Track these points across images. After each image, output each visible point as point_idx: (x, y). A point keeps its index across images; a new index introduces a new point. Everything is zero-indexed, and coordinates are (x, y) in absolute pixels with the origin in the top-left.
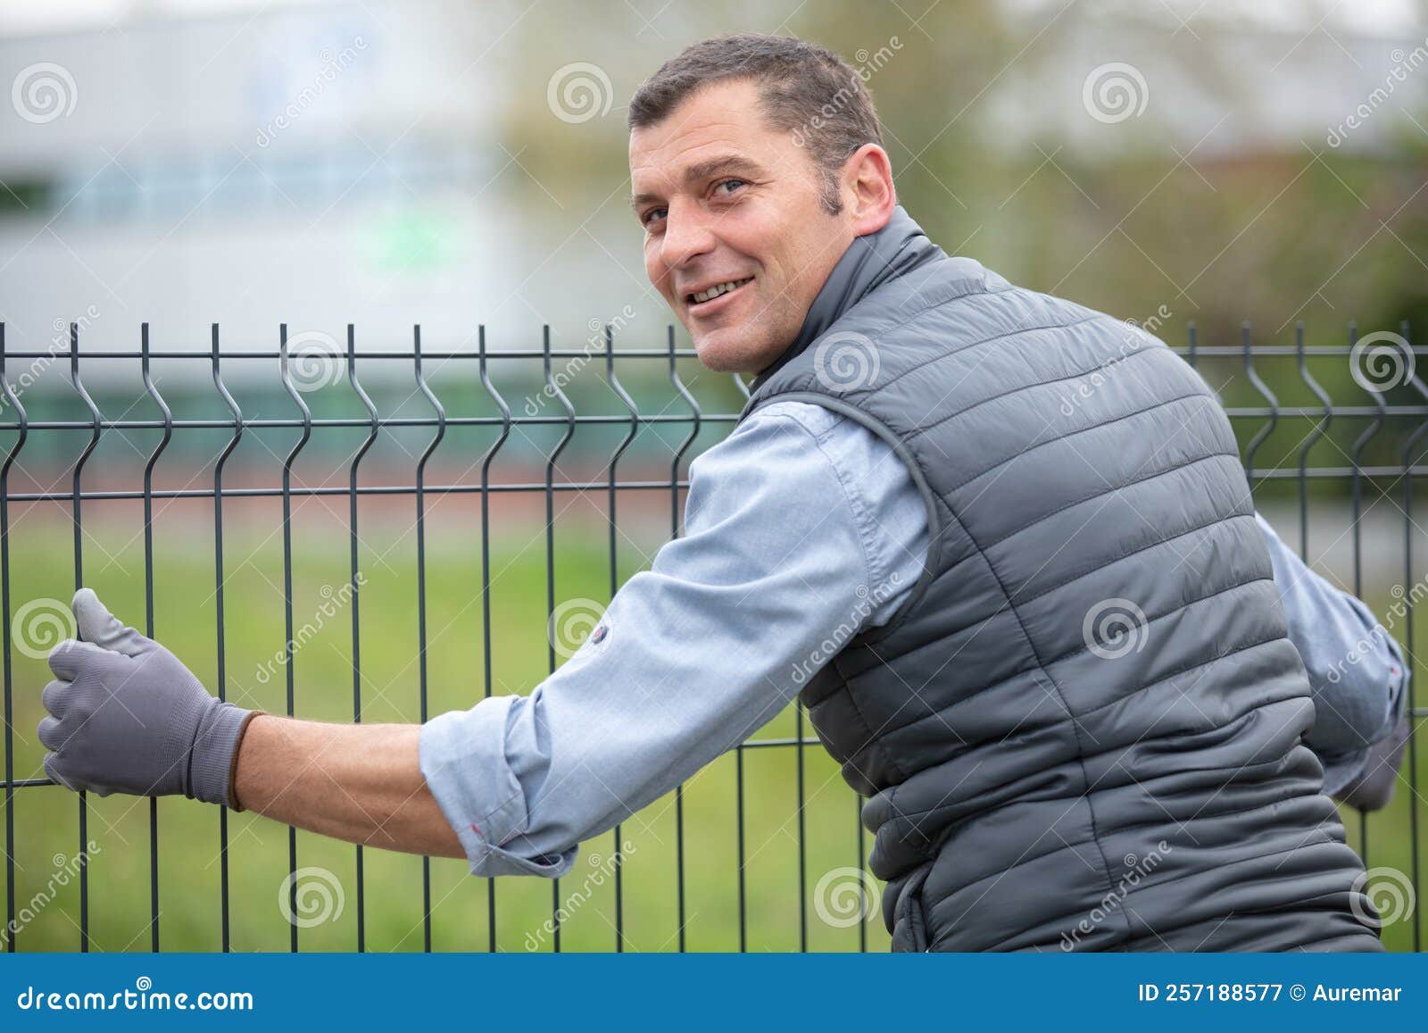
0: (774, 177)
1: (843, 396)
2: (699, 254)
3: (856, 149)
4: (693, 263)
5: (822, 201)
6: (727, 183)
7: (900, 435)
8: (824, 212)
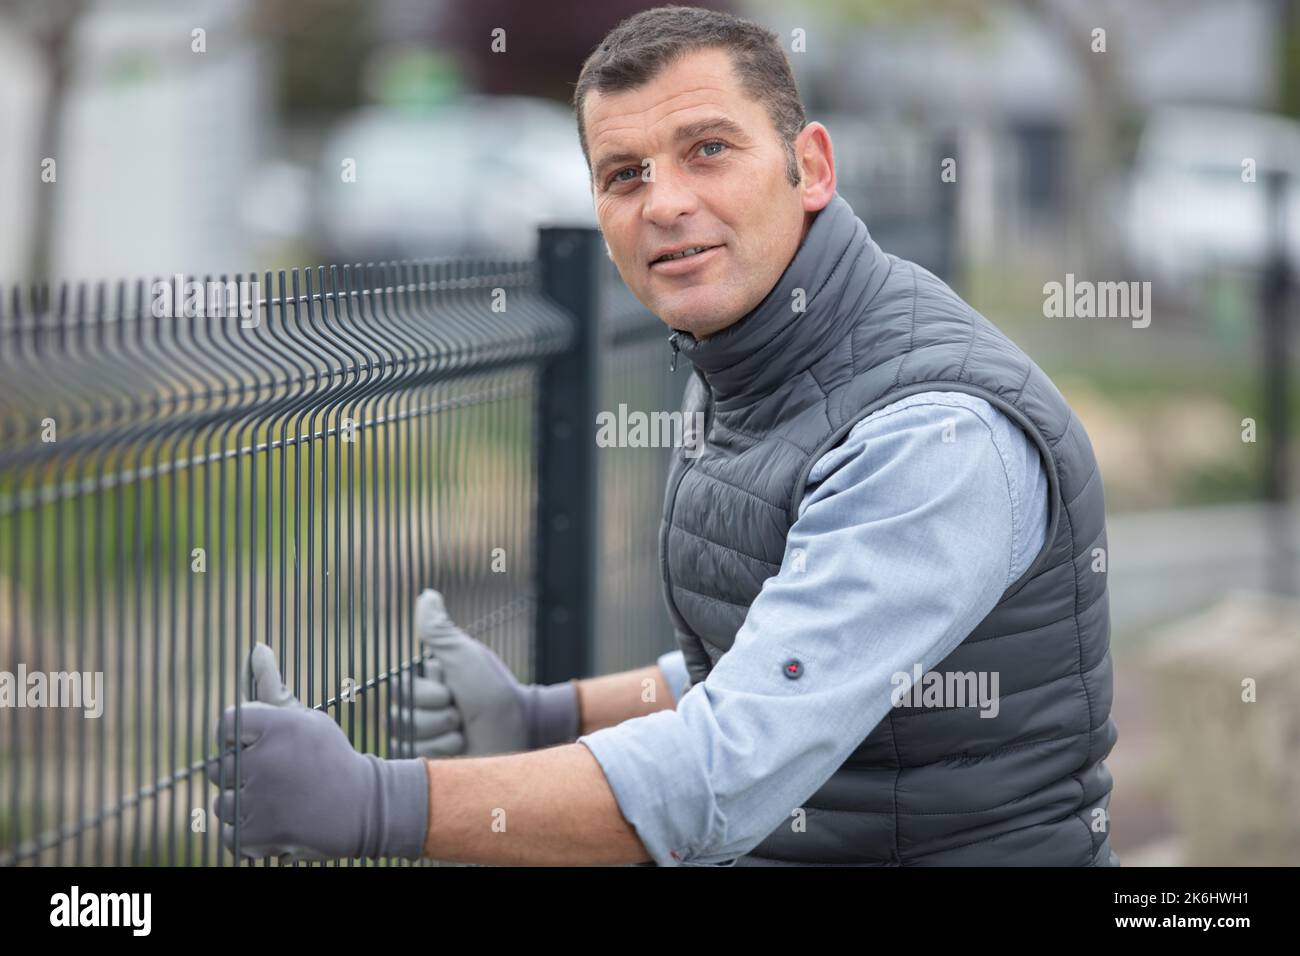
0: (752, 143)
1: (1002, 390)
2: (684, 214)
3: (802, 127)
5: (788, 170)
7: (1048, 440)
8: (790, 182)
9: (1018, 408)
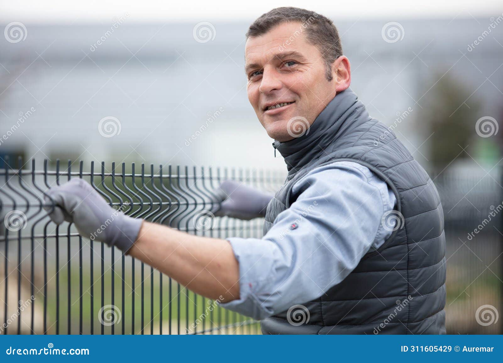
0: (309, 62)
1: (378, 166)
2: (275, 89)
3: (338, 57)
4: (271, 93)
5: (326, 74)
6: (289, 63)
8: (326, 79)
9: (384, 174)
